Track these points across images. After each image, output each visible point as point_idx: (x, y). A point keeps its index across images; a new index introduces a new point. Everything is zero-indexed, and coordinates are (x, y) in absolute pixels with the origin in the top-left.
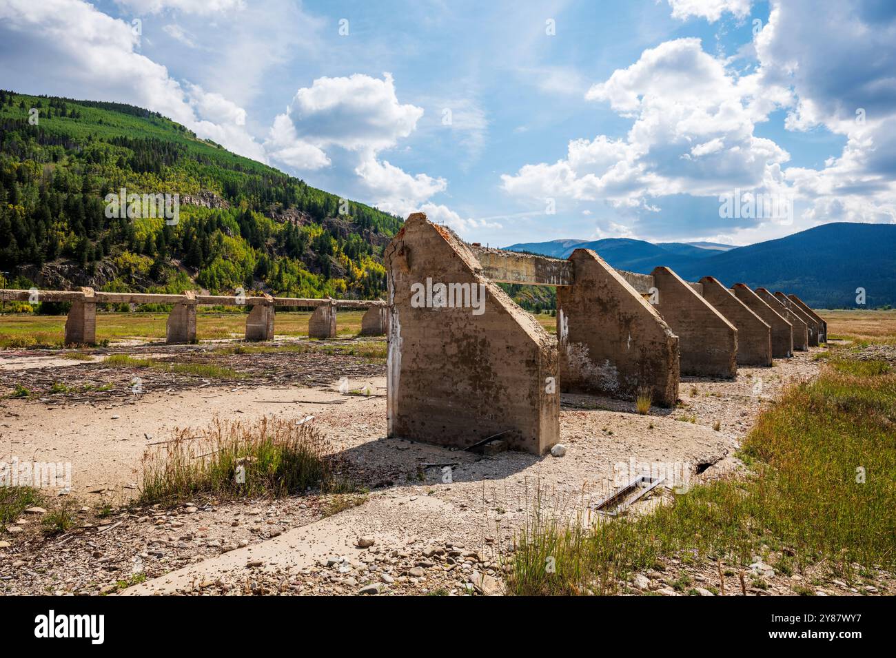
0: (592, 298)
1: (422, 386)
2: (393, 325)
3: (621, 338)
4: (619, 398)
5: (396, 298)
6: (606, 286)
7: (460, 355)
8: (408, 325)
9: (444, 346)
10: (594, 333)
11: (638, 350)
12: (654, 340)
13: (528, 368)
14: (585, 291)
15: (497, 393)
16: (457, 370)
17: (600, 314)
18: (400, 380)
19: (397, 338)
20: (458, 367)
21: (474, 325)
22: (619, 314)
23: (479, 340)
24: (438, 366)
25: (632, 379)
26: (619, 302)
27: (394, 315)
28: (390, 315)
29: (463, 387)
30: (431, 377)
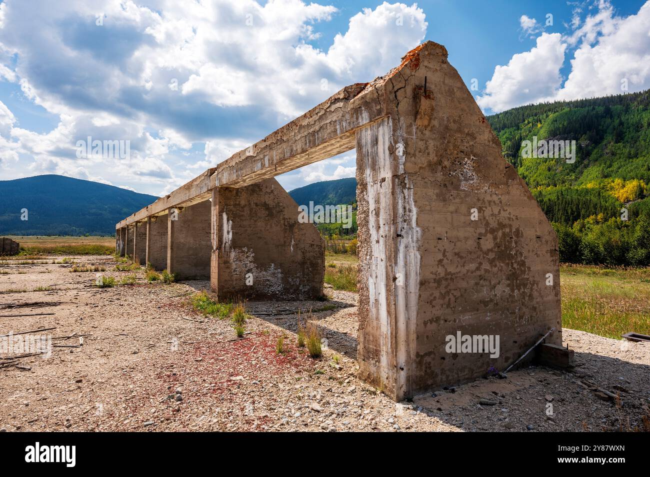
0: (258, 203)
1: (453, 299)
2: (405, 208)
3: (285, 242)
4: (283, 300)
5: (408, 164)
6: (272, 191)
7: (496, 249)
8: (428, 208)
9: (479, 239)
10: (260, 238)
11: (299, 253)
12: (313, 243)
13: (552, 258)
14: (251, 195)
15: (532, 289)
16: (495, 270)
17: (267, 218)
18: (420, 296)
19: (411, 228)
20: (495, 266)
21: (508, 211)
22: (284, 219)
23: (514, 230)
24: (473, 266)
25: (295, 280)
26: (284, 208)
27: (406, 191)
28: (398, 190)
29: (502, 290)
30: (463, 284)
